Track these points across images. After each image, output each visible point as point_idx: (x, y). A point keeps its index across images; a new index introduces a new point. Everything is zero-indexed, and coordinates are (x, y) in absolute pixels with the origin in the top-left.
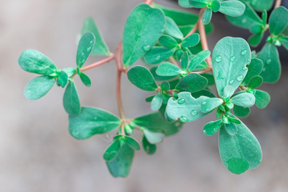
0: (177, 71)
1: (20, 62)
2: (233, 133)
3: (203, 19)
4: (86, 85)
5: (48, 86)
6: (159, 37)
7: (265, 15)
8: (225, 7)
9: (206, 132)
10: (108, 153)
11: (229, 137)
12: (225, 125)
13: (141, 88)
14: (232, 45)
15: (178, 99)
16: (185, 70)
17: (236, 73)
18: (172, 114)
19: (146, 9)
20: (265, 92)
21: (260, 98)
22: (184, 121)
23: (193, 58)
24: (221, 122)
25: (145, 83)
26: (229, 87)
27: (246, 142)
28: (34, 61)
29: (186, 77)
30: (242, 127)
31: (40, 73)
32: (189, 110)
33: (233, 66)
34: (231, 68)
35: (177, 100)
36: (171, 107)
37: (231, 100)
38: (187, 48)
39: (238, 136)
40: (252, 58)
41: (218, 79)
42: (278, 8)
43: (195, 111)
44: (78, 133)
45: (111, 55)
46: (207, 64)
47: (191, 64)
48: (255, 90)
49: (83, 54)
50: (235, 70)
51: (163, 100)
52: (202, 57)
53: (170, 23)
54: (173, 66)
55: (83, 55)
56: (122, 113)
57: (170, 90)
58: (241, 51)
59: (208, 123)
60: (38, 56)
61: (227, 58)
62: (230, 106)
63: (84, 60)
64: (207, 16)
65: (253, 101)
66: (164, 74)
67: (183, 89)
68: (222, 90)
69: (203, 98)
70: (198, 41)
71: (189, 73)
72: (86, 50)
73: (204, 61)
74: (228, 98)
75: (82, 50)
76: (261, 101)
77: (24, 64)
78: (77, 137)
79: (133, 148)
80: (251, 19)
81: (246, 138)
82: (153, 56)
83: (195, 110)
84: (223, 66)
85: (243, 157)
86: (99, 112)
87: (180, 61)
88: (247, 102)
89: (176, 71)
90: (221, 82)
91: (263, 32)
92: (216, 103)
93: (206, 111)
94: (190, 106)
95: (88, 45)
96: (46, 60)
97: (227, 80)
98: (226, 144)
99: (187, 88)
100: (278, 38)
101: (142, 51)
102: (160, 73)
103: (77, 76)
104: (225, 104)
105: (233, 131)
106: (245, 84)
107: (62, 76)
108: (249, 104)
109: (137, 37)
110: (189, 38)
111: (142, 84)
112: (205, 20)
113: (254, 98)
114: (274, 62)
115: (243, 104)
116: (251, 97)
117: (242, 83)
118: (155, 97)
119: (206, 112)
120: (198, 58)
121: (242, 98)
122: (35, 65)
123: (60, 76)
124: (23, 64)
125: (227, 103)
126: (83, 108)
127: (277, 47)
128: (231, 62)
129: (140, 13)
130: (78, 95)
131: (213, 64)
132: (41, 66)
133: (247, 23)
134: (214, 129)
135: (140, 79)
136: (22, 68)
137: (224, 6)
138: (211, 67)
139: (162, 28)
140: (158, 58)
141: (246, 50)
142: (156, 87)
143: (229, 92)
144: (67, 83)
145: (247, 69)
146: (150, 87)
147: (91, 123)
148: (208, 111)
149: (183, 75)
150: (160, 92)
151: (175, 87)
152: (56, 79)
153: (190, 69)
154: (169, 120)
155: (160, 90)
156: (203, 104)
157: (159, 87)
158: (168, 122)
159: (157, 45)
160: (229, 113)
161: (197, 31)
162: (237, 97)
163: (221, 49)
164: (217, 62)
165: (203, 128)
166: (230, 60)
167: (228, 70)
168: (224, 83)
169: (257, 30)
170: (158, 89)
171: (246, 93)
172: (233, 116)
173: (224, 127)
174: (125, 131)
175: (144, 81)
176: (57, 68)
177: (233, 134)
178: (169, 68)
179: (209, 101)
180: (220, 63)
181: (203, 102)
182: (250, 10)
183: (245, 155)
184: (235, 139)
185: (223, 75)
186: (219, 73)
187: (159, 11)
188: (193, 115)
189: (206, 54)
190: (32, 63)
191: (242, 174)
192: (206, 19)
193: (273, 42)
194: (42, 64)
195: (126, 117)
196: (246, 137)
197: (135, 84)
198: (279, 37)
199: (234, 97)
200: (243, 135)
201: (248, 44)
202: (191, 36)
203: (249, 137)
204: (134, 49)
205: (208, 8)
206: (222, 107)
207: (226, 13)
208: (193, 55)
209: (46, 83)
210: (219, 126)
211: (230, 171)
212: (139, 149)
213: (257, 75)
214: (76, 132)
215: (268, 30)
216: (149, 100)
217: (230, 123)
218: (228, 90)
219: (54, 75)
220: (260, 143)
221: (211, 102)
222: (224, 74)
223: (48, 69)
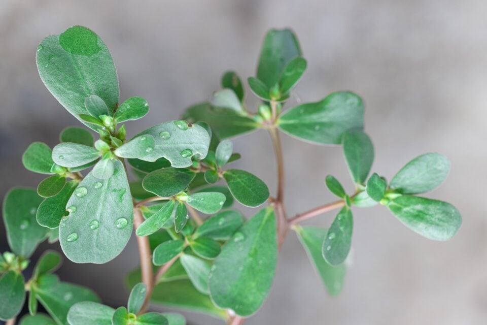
0: (193, 199)
1: (459, 218)
2: (92, 99)
3: (144, 293)
4: (333, 178)
5: (403, 177)
6: (220, 255)
7: (32, 308)
8: (103, 318)
9: (144, 102)
10: (300, 70)
11: (100, 92)
12: (108, 112)
13: (248, 174)
14: (95, 250)
15: (191, 157)
16: (180, 202)
17: (90, 201)
18: (201, 134)
19: (241, 307)
20: (33, 170)
21: (42, 160)
22: (182, 122)
23: (165, 223)
24: (117, 118)
25: (242, 181)
26: (103, 176)
27: (66, 83)
28: (433, 219)
29: (179, 191)
30: (75, 110)
31: (420, 200)
32: (174, 139)
33: (94, 212)
34: (99, 209)
35: (193, 154)
36: (203, 144)
37: (100, 155)
38: (175, 238)
39: (82, 93)
40: (58, 228)
41: (124, 190)
42: (10, 317)
43: (163, 137)
44: (349, 102)
45: (293, 227)
46: (143, 213)
47: (171, 212)
48: (52, 173)
49: (342, 228)
50: (91, 205)
51: (214, 156)
52: (151, 224)
53: (202, 281)
54: (200, 208)
55: (341, 225)
56: (275, 136)
57: (204, 171)
58: (79, 239)
59: (141, 117)
60: (426, 228)
61: (105, 227)
62: (100, 144)
63: (339, 219)
64: (136, 299)
65: (57, 152)
66: (214, 194)
67: (183, 173)
68: (116, 171)
69: (150, 159)
70: (156, 253)
71: (174, 197)
72: (337, 235)
73: (147, 218)
74: (105, 158)
75: (344, 235)
76: (39, 156)
77: (451, 214)
78: (349, 95)
79: (259, 82)
80: (56, 299)
81: (66, 91)
82: (229, 224)
83: (164, 139)
84: (114, 212)
85: (70, 56)
86: (311, 137)
87: (187, 215)
88: (69, 152)
89: (195, 200)
90: (118, 184)
91: (35, 277)
92: (127, 149)
93: (146, 137)
94: (173, 145)
95: (334, 243)
96: (410, 221)
97: (106, 187)
98: (104, 81)
99: (177, 174)
100: (9, 265)
101: (246, 232)
102: (220, 197)
103: (349, 192)
104: (111, 148)
105: (94, 103)
106: (70, 182)
107: (377, 193)
108: (64, 147)
109: (255, 255)
110: (171, 256)
111: (246, 180)
112: (141, 290)
113: (55, 157)
114: (16, 225)
115: (76, 148)
116: (60, 160)
117: (78, 184)
118: (226, 161)
119: (145, 135)
120: (157, 222)
121: (78, 158)
122: (430, 213)
123: (381, 193)
124: (453, 215)
125: (108, 150)
126: (339, 142)
127: (10, 251)
128: (98, 218)
129: (251, 298)
130: (346, 163)
131: (133, 214)
132: (420, 211)
133: (63, 293)
134: (129, 107)
135: (250, 187)
136: (454, 208)
137: (105, 320)
138: (136, 210)
139: (215, 271)
140: (221, 221)
141: (69, 242)
142: (225, 176)
143: (104, 167)
144: (369, 181)
145: (68, 208)
146: (234, 176)
147: (325, 120)
148: (142, 137)
149: (184, 193)
150: (218, 168)
151: (196, 177)
152: (389, 187)
153: (172, 204)
154: (204, 125)
155: (219, 172)
156: (150, 149)
157: (221, 176)
158: (205, 122)
159: (223, 243)
160: (102, 133)
161: (155, 270)
162: (88, 160)
163: (115, 240)
164: (124, 218)
165: (149, 109)
166: (100, 222)
167: (103, 205)
168: (113, 183)
169: (45, 280)
170: (221, 173)
171: (69, 166)
172: (94, 128)
173: (111, 111)
174: (271, 109)
175: (243, 184)
176: (387, 207)
177: (94, 98)
178: (206, 205)
179: (140, 152)
180: (119, 217)
181: (151, 152)
182: (58, 316)
183: (68, 60)
184: (88, 89)
185: (115, 196)
186: (121, 200)
187: (219, 303)
188: (168, 131)
189: (143, 229)
190: (437, 216)
191: (71, 27)
192: (140, 293)
193: (17, 258)
194: (417, 213)
195: (269, 131)
196: (68, 92)
197: (257, 179)
198: (7, 268)
199: (94, 159)
200: (72, 94)
201: (64, 252)
202: (167, 261)
203: (60, 92)
204: (258, 234)
205: (135, 313)
206: (117, 143)
207: (102, 306)
208: (165, 228)
209: (407, 182)
210: (120, 112)
211: (93, 32)
212: (250, 80)
213: (48, 199)
214: (352, 104)
215: (27, 280)
216: (235, 156)
217: (100, 117)
218: (105, 172)
219: (393, 196)
220: (41, 81)
221: (136, 152)
222: (112, 197)
223: (406, 206)
